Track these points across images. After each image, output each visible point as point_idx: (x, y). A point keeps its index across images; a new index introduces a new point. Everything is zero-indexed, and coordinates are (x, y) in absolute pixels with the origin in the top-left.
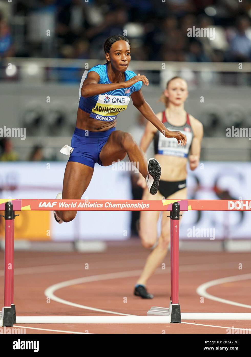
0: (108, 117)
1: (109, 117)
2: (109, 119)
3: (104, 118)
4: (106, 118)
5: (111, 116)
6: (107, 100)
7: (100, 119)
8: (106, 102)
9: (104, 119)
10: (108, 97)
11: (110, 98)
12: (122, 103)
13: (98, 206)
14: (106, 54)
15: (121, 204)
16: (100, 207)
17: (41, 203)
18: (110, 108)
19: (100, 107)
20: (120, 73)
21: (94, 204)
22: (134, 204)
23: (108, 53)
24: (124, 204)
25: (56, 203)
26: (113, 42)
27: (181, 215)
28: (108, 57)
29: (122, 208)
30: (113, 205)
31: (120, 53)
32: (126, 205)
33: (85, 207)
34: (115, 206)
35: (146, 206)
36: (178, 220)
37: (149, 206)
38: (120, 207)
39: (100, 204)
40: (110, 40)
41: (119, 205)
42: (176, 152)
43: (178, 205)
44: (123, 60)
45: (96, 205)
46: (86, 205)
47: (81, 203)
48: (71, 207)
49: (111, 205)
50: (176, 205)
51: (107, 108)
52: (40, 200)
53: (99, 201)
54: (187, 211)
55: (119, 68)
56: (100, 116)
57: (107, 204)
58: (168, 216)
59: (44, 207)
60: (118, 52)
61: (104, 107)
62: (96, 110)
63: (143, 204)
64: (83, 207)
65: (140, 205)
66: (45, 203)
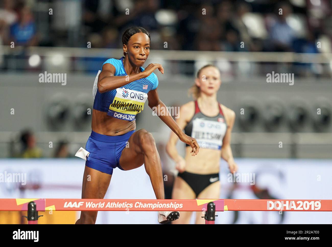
0: (126, 115)
1: (128, 115)
2: (128, 117)
3: (123, 115)
4: (124, 115)
5: (130, 115)
6: (126, 94)
7: (118, 117)
8: (125, 96)
9: (122, 117)
10: (126, 91)
11: (128, 93)
12: (140, 99)
13: (128, 206)
14: (124, 46)
15: (152, 204)
16: (130, 207)
17: (66, 203)
18: (128, 103)
19: (118, 102)
20: (137, 67)
21: (124, 204)
22: (166, 204)
23: (126, 45)
24: (156, 204)
25: (83, 203)
26: (132, 34)
27: (217, 216)
28: (125, 48)
29: (153, 208)
30: (143, 205)
31: (138, 46)
32: (158, 204)
33: (113, 207)
34: (146, 206)
35: (179, 206)
36: (213, 221)
37: (182, 206)
38: (152, 207)
39: (130, 204)
40: (130, 31)
41: (150, 204)
42: (210, 144)
43: (213, 205)
44: (141, 54)
45: (126, 204)
46: (115, 205)
47: (109, 203)
48: (99, 207)
49: (141, 205)
50: (211, 204)
51: (125, 104)
52: (65, 199)
53: (129, 201)
54: (223, 211)
55: (137, 62)
56: (118, 113)
57: (137, 204)
58: (202, 217)
59: (70, 207)
60: (137, 45)
61: (122, 102)
62: (114, 105)
63: (176, 204)
64: (111, 207)
65: (173, 204)
66: (70, 203)
